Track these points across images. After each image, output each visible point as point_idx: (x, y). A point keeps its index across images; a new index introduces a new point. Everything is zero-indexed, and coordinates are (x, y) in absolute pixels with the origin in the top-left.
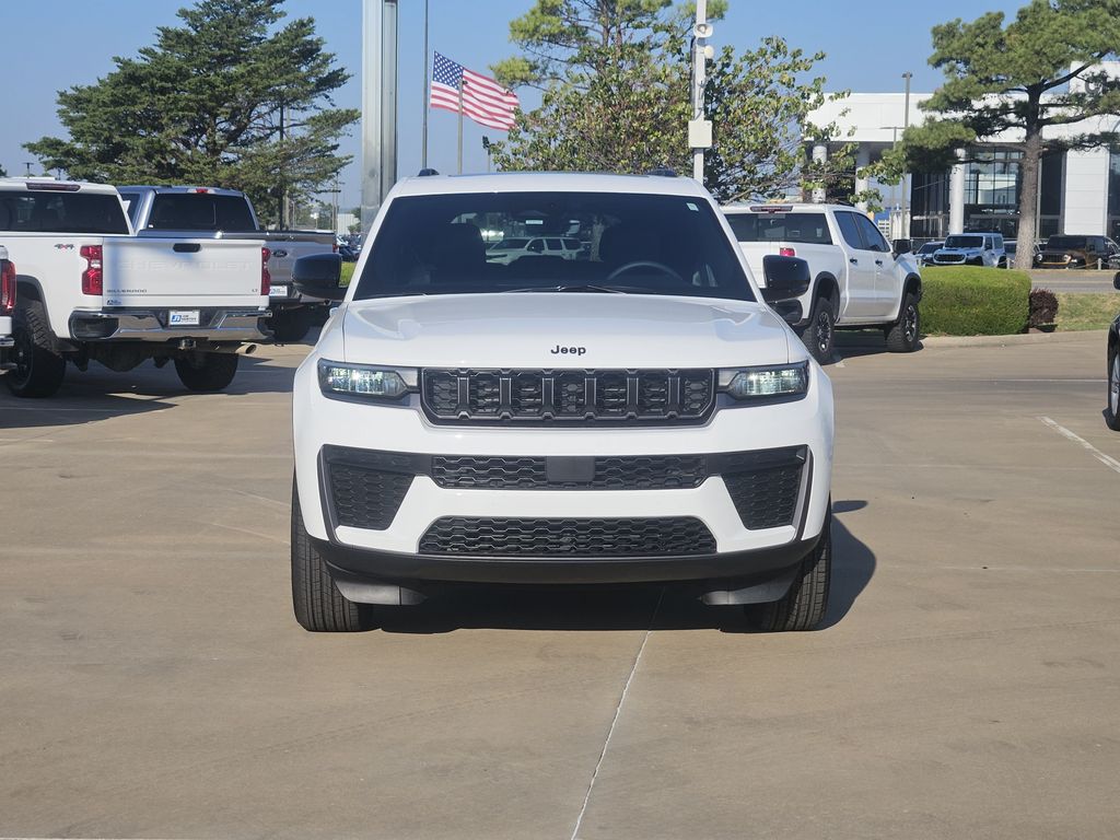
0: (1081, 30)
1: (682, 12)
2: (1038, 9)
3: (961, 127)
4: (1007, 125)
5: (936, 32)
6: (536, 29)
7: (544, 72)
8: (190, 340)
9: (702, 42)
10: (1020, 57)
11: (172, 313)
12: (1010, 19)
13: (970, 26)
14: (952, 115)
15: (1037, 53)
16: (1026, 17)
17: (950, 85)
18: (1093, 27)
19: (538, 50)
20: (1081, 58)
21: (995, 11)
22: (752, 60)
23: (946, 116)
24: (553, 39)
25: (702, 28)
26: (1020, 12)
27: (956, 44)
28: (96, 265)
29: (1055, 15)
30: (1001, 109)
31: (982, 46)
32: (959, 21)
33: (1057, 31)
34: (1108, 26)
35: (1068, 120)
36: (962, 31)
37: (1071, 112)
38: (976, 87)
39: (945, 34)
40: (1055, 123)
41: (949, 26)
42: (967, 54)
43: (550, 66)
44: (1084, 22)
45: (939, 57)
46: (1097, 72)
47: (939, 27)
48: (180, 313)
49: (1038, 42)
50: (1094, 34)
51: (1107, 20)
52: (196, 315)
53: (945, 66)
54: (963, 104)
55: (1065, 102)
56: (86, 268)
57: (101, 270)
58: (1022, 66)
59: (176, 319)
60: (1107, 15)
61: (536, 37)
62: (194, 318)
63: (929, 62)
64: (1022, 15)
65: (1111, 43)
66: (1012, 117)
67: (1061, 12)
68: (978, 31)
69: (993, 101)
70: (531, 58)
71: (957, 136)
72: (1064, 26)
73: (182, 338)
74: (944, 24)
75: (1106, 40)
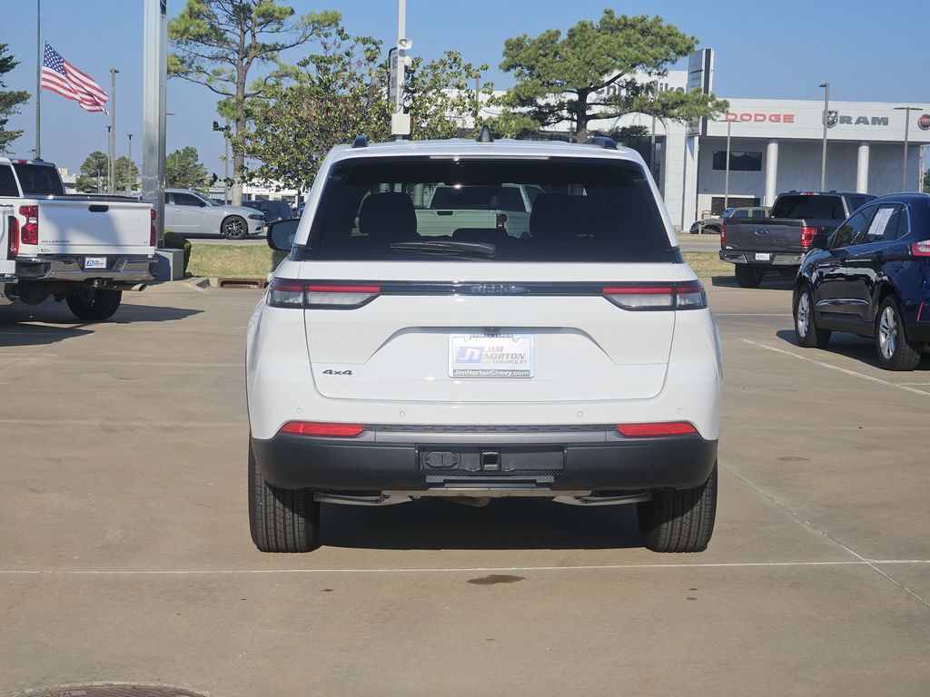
0: (620, 46)
1: (305, 20)
2: (584, 29)
3: (528, 120)
4: (561, 119)
5: (508, 44)
6: (187, 30)
7: (190, 66)
8: (101, 280)
9: (403, 53)
10: (574, 66)
11: (87, 259)
12: (564, 37)
13: (534, 41)
14: (519, 109)
15: (588, 63)
16: (574, 35)
17: (521, 86)
18: (629, 44)
19: (187, 48)
20: (620, 67)
21: (553, 30)
22: (436, 68)
23: (516, 110)
24: (199, 38)
25: (404, 42)
26: (571, 31)
27: (523, 55)
28: (33, 221)
29: (597, 34)
30: (558, 106)
31: (545, 56)
32: (525, 36)
33: (601, 46)
34: (641, 44)
35: (609, 117)
36: (528, 44)
37: (611, 110)
38: (541, 89)
39: (514, 46)
40: (599, 118)
41: (518, 40)
42: (533, 62)
43: (195, 61)
44: (622, 40)
45: (508, 64)
46: (629, 79)
47: (511, 40)
48: (92, 259)
49: (588, 55)
50: (630, 50)
51: (639, 40)
52: (104, 261)
53: (513, 72)
54: (529, 101)
55: (607, 103)
56: (25, 223)
57: (37, 225)
58: (576, 73)
59: (91, 263)
60: (639, 36)
61: (185, 37)
62: (103, 263)
63: (500, 67)
64: (572, 34)
65: (643, 57)
66: (565, 113)
67: (602, 31)
68: (541, 45)
69: (552, 100)
70: (180, 54)
71: (527, 127)
72: (607, 42)
73: (95, 279)
74: (514, 39)
75: (639, 55)
